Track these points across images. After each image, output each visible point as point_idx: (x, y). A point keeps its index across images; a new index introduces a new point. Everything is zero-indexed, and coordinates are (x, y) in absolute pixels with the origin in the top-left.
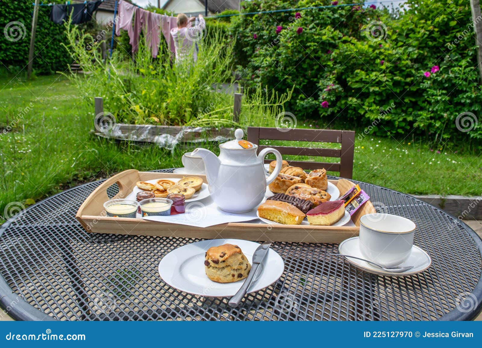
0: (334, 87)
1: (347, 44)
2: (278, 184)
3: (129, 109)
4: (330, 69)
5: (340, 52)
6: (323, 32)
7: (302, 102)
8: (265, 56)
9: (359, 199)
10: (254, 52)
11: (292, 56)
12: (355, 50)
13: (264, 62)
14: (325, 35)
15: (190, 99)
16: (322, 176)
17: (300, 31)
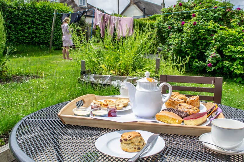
0: (215, 55)
1: (223, 30)
2: (170, 103)
3: (99, 67)
4: (213, 45)
5: (219, 35)
6: (208, 24)
7: (196, 64)
8: (175, 38)
9: (216, 112)
10: (169, 36)
11: (190, 38)
12: (228, 34)
13: (175, 41)
14: (209, 25)
15: (132, 62)
16: (196, 99)
17: (195, 24)
